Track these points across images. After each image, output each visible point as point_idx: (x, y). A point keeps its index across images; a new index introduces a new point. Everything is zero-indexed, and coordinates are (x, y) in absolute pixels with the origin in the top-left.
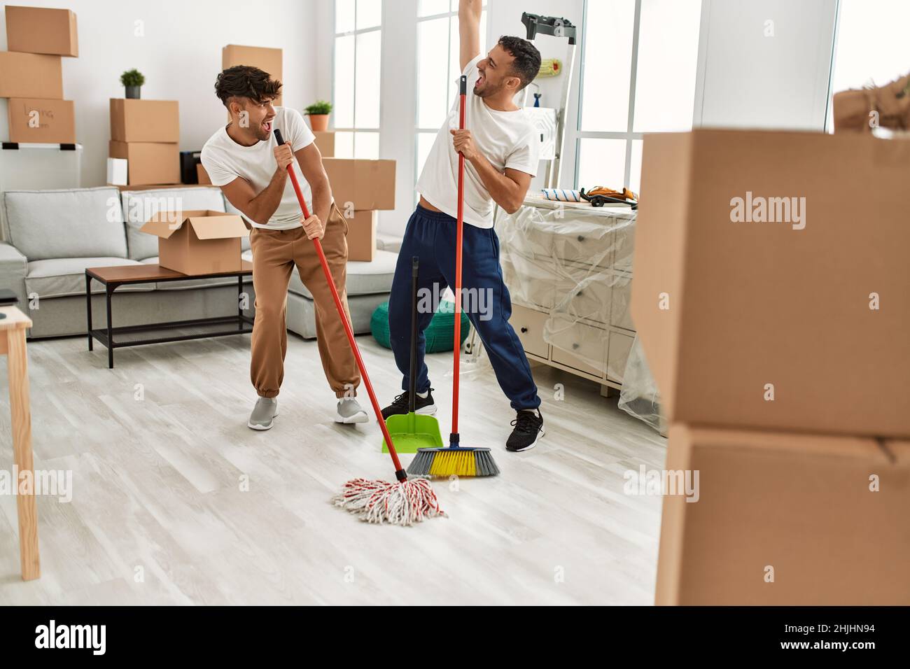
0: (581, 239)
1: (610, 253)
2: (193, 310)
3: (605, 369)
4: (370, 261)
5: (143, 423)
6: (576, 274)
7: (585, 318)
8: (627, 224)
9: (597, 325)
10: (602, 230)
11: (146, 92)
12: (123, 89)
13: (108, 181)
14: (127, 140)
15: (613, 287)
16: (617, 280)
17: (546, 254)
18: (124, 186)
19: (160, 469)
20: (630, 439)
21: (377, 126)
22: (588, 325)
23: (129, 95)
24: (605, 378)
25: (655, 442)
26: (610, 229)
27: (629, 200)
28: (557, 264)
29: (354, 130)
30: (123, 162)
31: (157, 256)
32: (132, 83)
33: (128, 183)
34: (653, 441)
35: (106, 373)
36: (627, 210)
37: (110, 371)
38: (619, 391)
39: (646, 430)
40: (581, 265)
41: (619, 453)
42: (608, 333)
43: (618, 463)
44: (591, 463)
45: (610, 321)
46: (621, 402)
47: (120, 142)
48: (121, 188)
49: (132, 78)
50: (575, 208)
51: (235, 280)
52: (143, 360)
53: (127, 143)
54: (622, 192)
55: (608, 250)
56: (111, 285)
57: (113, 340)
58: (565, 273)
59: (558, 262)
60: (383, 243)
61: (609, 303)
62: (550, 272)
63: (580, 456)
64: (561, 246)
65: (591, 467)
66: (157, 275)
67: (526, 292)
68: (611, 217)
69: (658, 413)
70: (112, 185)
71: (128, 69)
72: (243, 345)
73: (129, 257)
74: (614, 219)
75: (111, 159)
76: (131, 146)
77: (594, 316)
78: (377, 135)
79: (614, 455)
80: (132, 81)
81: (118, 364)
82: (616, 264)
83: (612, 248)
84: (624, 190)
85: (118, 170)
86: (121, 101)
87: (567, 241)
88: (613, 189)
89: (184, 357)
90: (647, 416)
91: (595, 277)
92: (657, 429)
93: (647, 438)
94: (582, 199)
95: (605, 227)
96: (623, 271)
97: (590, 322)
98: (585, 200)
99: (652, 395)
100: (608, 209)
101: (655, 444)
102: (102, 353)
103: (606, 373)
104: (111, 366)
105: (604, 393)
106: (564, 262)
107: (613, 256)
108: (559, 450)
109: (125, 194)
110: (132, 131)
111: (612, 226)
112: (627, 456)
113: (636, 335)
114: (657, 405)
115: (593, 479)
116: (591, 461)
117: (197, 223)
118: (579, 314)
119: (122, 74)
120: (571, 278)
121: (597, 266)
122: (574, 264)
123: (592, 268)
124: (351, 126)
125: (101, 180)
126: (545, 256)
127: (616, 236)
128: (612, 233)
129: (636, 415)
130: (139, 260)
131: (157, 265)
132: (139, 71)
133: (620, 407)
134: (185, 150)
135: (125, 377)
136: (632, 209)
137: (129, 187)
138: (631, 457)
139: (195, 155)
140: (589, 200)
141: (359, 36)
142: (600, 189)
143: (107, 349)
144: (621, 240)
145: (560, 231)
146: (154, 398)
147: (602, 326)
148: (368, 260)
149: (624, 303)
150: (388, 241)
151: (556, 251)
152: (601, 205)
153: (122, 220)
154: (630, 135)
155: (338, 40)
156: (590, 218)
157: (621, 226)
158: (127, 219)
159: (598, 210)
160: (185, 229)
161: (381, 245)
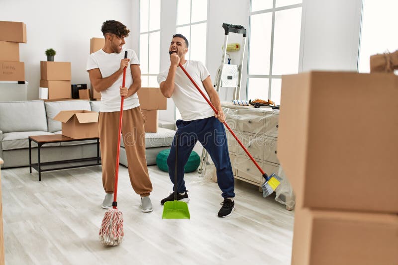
0: (250, 122)
2: (77, 154)
5: (54, 206)
6: (248, 138)
8: (270, 115)
10: (259, 118)
11: (56, 58)
12: (46, 57)
13: (39, 98)
14: (48, 79)
15: (264, 143)
16: (266, 141)
17: (235, 129)
19: (61, 227)
23: (49, 60)
24: (261, 184)
25: (284, 212)
27: (270, 105)
29: (148, 75)
30: (46, 89)
31: (61, 131)
33: (48, 98)
35: (37, 183)
36: (270, 109)
37: (39, 182)
40: (250, 134)
41: (268, 218)
42: (262, 164)
43: (268, 222)
45: (263, 158)
47: (45, 80)
48: (45, 101)
50: (247, 108)
51: (96, 141)
52: (54, 177)
53: (47, 81)
54: (267, 101)
55: (262, 127)
56: (40, 144)
57: (41, 168)
58: (243, 137)
59: (240, 132)
61: (263, 151)
64: (241, 126)
65: (257, 225)
66: (61, 139)
68: (263, 112)
70: (41, 99)
71: (49, 48)
72: (99, 170)
73: (48, 131)
74: (265, 113)
75: (41, 88)
76: (50, 82)
77: (256, 156)
80: (50, 53)
81: (43, 179)
82: (266, 133)
83: (264, 126)
84: (269, 100)
85: (44, 92)
86: (45, 62)
87: (244, 123)
88: (264, 100)
89: (73, 175)
91: (257, 139)
93: (280, 211)
94: (250, 105)
95: (261, 117)
96: (269, 136)
100: (262, 109)
101: (284, 214)
102: (36, 174)
103: (261, 181)
104: (40, 180)
106: (243, 132)
107: (264, 130)
108: (242, 217)
109: (48, 103)
110: (50, 75)
111: (264, 116)
112: (272, 219)
117: (79, 116)
119: (46, 50)
120: (246, 139)
121: (258, 134)
122: (247, 133)
123: (255, 135)
124: (147, 73)
125: (37, 97)
127: (266, 120)
128: (263, 119)
130: (53, 133)
131: (61, 134)
132: (53, 49)
134: (73, 84)
135: (46, 185)
136: (273, 109)
137: (48, 100)
138: (274, 220)
139: (78, 86)
140: (253, 105)
141: (151, 34)
142: (258, 100)
143: (38, 172)
144: (268, 122)
145: (241, 119)
146: (59, 194)
147: (260, 161)
148: (155, 131)
149: (270, 150)
150: (164, 123)
151: (239, 128)
152: (259, 107)
153: (45, 115)
154: (270, 77)
155: (141, 36)
156: (254, 113)
157: (268, 116)
158: (48, 114)
159: (257, 109)
160: (73, 119)
161: (162, 125)
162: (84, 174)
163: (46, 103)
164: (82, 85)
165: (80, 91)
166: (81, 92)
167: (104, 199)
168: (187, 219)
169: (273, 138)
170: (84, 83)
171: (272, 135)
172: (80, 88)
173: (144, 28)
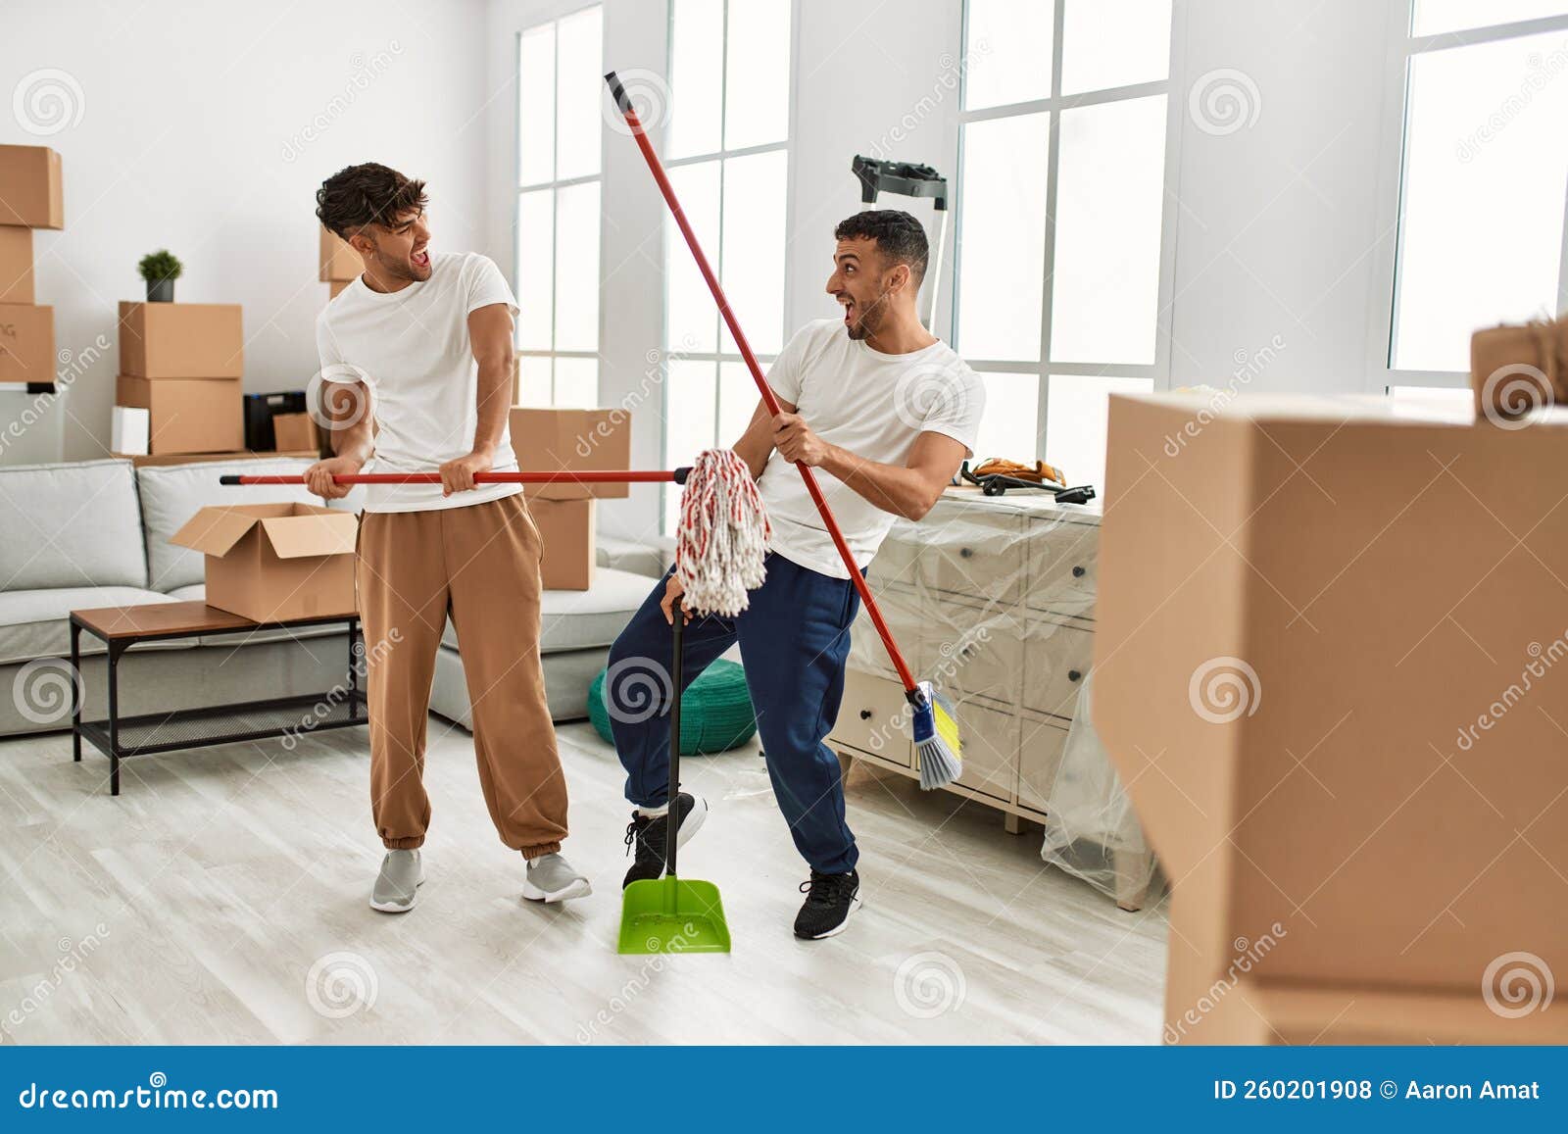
0: (965, 553)
1: (1019, 579)
2: (266, 681)
3: (1015, 785)
4: (584, 588)
5: (174, 903)
6: (960, 617)
7: (978, 695)
8: (1050, 527)
9: (1000, 706)
10: (1005, 539)
11: (184, 289)
12: (143, 285)
13: (114, 449)
14: (149, 375)
15: (1025, 640)
16: (1032, 628)
17: (905, 580)
18: (143, 457)
19: (206, 998)
20: (1064, 915)
21: (594, 347)
22: (982, 707)
23: (154, 296)
24: (1014, 802)
25: (1110, 920)
26: (1018, 537)
27: (1046, 482)
28: (923, 597)
29: (553, 354)
30: (141, 415)
31: (199, 583)
32: (160, 274)
33: (150, 451)
34: (1105, 917)
35: (105, 805)
36: (1046, 502)
37: (113, 800)
38: (1043, 827)
39: (1092, 897)
40: (969, 601)
41: (1047, 945)
42: (1017, 722)
43: (1047, 962)
44: (999, 966)
45: (1022, 699)
46: (1047, 848)
47: (134, 377)
48: (138, 462)
49: (159, 266)
50: (955, 499)
51: (345, 627)
52: (174, 778)
53: (148, 381)
54: (1034, 468)
55: (1016, 575)
56: (119, 647)
57: (120, 743)
58: (941, 615)
59: (926, 593)
60: (606, 553)
61: (1019, 670)
62: (914, 614)
63: (976, 951)
64: (931, 569)
65: (1000, 974)
66: (201, 623)
67: (869, 650)
68: (1021, 515)
69: (1112, 867)
70: (120, 456)
71: (153, 250)
72: (358, 745)
73: (149, 585)
74: (1026, 518)
75: (120, 409)
76: (156, 387)
77: (993, 692)
78: (593, 363)
79: (1039, 948)
80: (159, 271)
81: (127, 786)
82: (1031, 599)
83: (1022, 572)
84: (1039, 464)
85: (132, 428)
86: (140, 307)
87: (942, 558)
88: (1018, 462)
89: (252, 771)
90: (1094, 873)
91: (991, 623)
92: (1110, 894)
93: (1095, 913)
94: (964, 482)
95: (1010, 534)
96: (1045, 611)
97: (986, 703)
98: (969, 483)
99: (1102, 834)
100: (1014, 501)
101: (1109, 924)
102: (97, 766)
103: (1015, 793)
104: (115, 791)
105: (1012, 827)
106: (937, 595)
107: (1023, 585)
108: (940, 940)
109: (151, 473)
110: (157, 358)
111: (1022, 532)
112: (1062, 948)
113: (1072, 726)
114: (1112, 852)
115: (1005, 995)
116: (999, 962)
117: (275, 528)
118: (966, 688)
119: (142, 258)
120: (953, 624)
121: (998, 602)
122: (956, 598)
123: (988, 606)
124: (548, 348)
125: (101, 447)
126: (906, 584)
127: (1029, 548)
128: (1020, 545)
129: (1074, 872)
130: (166, 592)
131: (202, 602)
132: (171, 253)
133: (1045, 858)
134: (254, 391)
135: (142, 813)
136: (1058, 501)
137: (151, 458)
138: (1069, 951)
139: (271, 401)
140: (977, 484)
141: (562, 191)
142: (996, 463)
143: (107, 759)
144: (1040, 556)
145: (931, 541)
146: (195, 852)
147: (1008, 709)
148: (582, 586)
149: (1047, 669)
150: (617, 549)
151: (922, 573)
152: (1001, 493)
153: (137, 519)
154: (1045, 368)
155: (524, 197)
156: (981, 515)
157: (1039, 530)
158: (148, 516)
159: (996, 501)
160: (254, 539)
161: (608, 558)
162: (298, 764)
163: (140, 470)
164: (286, 395)
165: (277, 419)
166: (283, 424)
167: (377, 870)
168: (721, 955)
169: (1060, 620)
170: (292, 387)
171: (1056, 607)
172: (280, 410)
173: (534, 168)
